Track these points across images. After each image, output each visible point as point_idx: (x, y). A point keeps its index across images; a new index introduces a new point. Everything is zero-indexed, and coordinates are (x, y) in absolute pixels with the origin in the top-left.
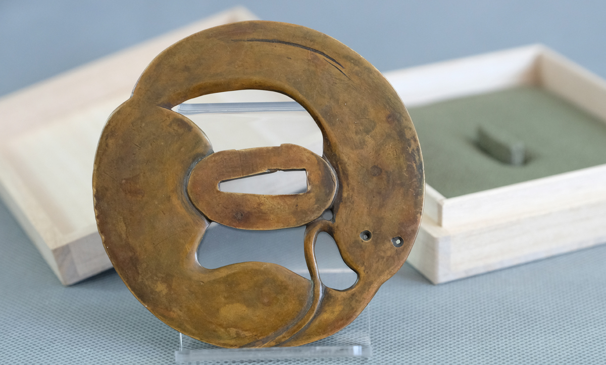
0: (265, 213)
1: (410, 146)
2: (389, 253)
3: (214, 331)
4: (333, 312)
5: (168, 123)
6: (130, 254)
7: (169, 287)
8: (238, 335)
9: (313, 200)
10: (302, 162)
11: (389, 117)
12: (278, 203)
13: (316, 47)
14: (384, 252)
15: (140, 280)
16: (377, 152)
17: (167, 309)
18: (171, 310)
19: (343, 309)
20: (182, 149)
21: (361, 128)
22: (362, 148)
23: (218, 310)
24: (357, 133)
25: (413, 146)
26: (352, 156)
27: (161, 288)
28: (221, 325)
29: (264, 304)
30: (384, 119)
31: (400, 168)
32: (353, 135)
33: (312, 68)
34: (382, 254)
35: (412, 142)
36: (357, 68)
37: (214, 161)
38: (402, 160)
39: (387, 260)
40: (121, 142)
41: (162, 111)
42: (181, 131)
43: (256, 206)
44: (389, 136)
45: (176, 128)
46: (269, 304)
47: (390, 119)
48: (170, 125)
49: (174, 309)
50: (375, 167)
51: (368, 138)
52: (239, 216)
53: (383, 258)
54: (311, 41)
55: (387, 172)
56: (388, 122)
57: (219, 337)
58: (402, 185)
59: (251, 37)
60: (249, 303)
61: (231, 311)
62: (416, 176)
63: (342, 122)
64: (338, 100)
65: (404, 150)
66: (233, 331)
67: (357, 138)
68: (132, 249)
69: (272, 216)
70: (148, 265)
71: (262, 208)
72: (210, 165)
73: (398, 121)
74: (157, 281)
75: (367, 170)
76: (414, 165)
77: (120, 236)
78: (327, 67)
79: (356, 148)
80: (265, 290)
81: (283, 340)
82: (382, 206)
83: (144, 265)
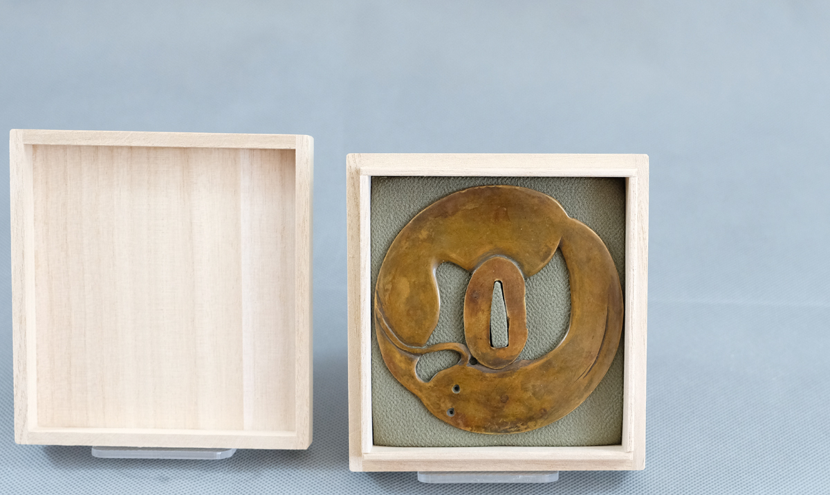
0: (476, 314)
1: (522, 425)
2: (442, 405)
3: (390, 273)
4: (400, 362)
5: (548, 244)
6: (450, 212)
7: (424, 240)
8: (386, 290)
9: (484, 351)
10: (514, 344)
11: (545, 410)
12: (483, 325)
13: (600, 359)
14: (444, 402)
15: (430, 218)
16: (519, 400)
17: (408, 238)
18: (407, 241)
19: (402, 369)
20: (527, 254)
21: (537, 390)
22: (522, 389)
23: (405, 276)
24: (533, 386)
25: (522, 427)
26: (517, 381)
27: (424, 234)
28: (394, 278)
29: (409, 310)
30: (543, 407)
31: (506, 417)
32: (532, 383)
33: (584, 355)
34: (442, 400)
35: (525, 427)
36: (583, 388)
37: (517, 278)
38: (512, 418)
39: (438, 404)
40: (535, 208)
41: (557, 240)
42: (541, 253)
43: (482, 308)
44: (530, 409)
45: (544, 250)
46: (408, 314)
47: (542, 411)
48: (547, 246)
49: (408, 243)
50: (508, 398)
51: (529, 394)
52: (474, 296)
53: (439, 401)
54: (605, 355)
55: (503, 407)
56: (540, 410)
57: (385, 276)
58: (493, 417)
59: (611, 310)
60: (409, 300)
61: (404, 286)
62: (500, 428)
63: (542, 375)
64: (558, 372)
65: (519, 420)
66: (389, 286)
67: (530, 386)
68: (453, 214)
69: (474, 320)
70: (441, 225)
71: (480, 313)
72: (515, 275)
73: (541, 417)
74: (429, 231)
75: (505, 392)
76: (507, 427)
77: (464, 205)
78: (585, 365)
79: (522, 385)
80: (419, 312)
81: (381, 324)
82: (478, 402)
83: (441, 222)
